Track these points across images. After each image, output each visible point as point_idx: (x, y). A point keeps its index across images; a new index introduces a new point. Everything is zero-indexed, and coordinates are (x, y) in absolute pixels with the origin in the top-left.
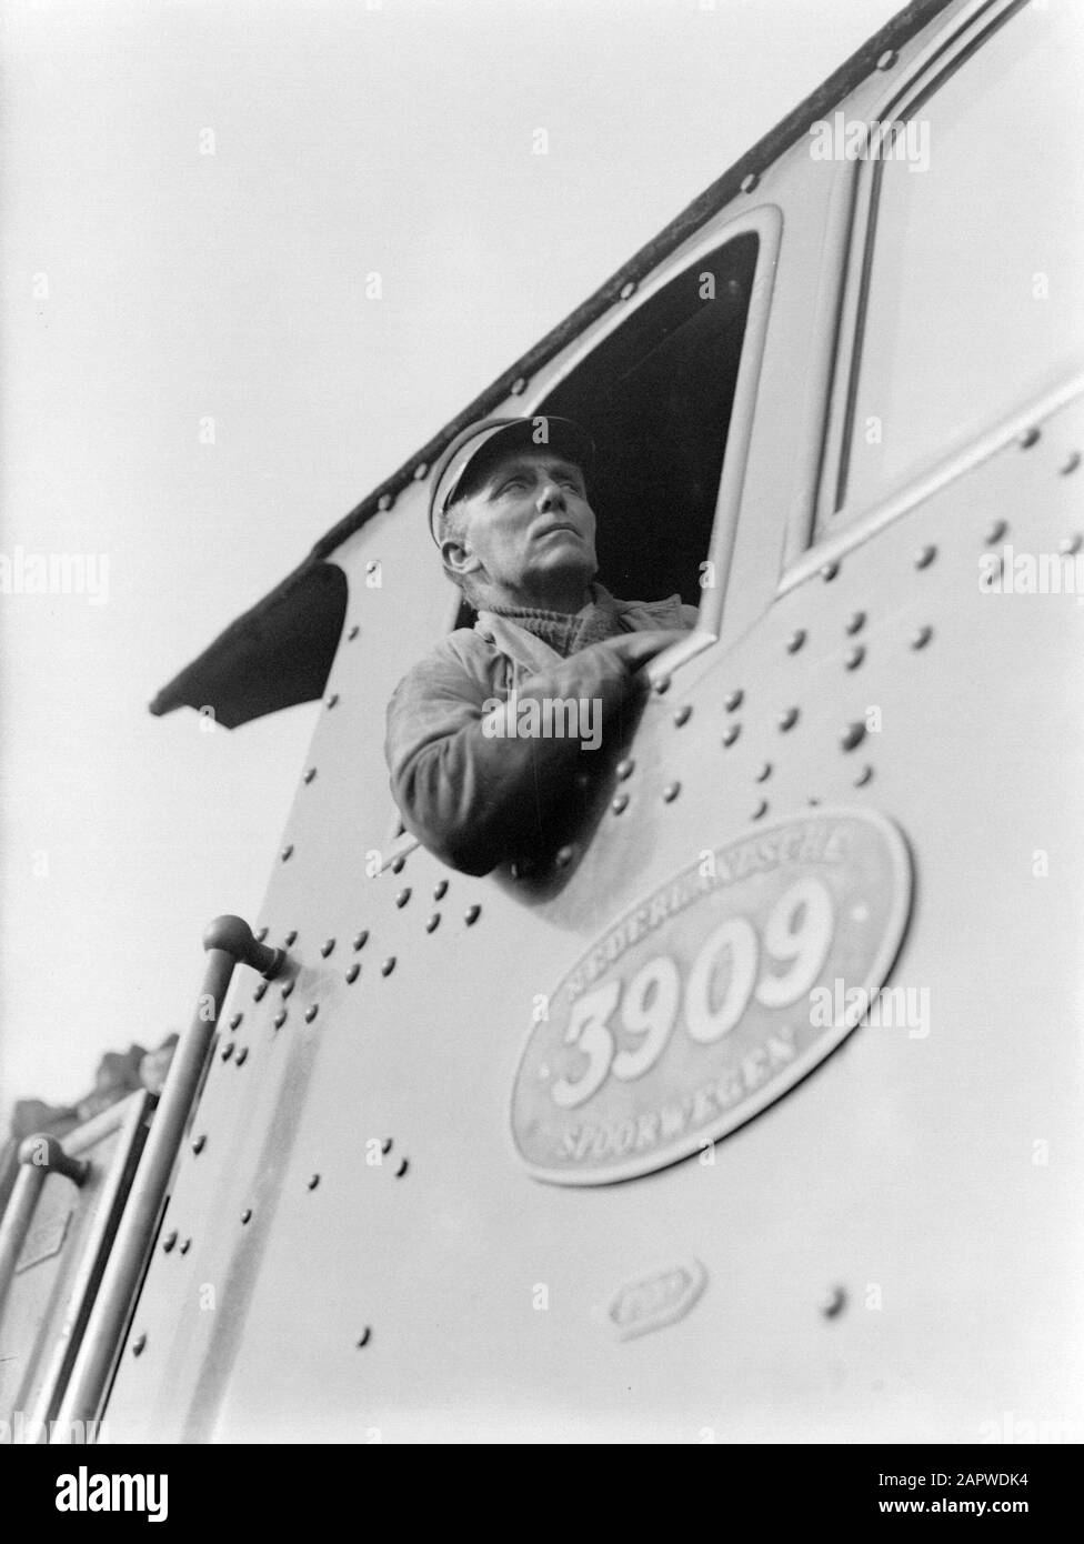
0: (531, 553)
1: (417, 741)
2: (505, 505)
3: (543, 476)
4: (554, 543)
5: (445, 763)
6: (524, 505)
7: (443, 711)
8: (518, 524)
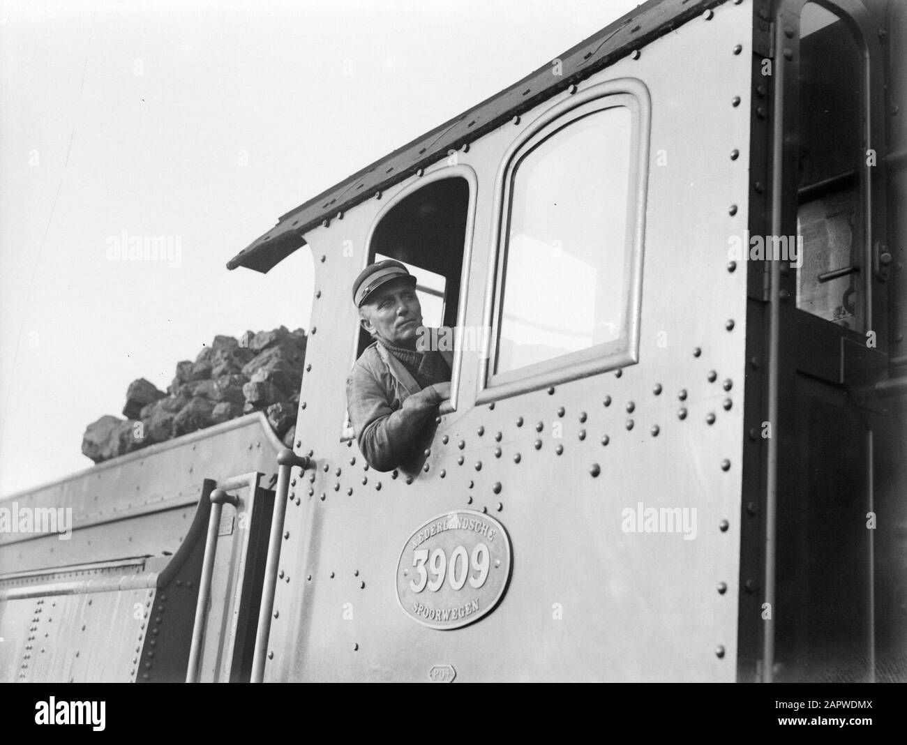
0: (396, 333)
1: (363, 425)
2: (383, 313)
3: (398, 298)
4: (405, 329)
5: (376, 437)
6: (392, 312)
7: (370, 405)
8: (390, 321)
